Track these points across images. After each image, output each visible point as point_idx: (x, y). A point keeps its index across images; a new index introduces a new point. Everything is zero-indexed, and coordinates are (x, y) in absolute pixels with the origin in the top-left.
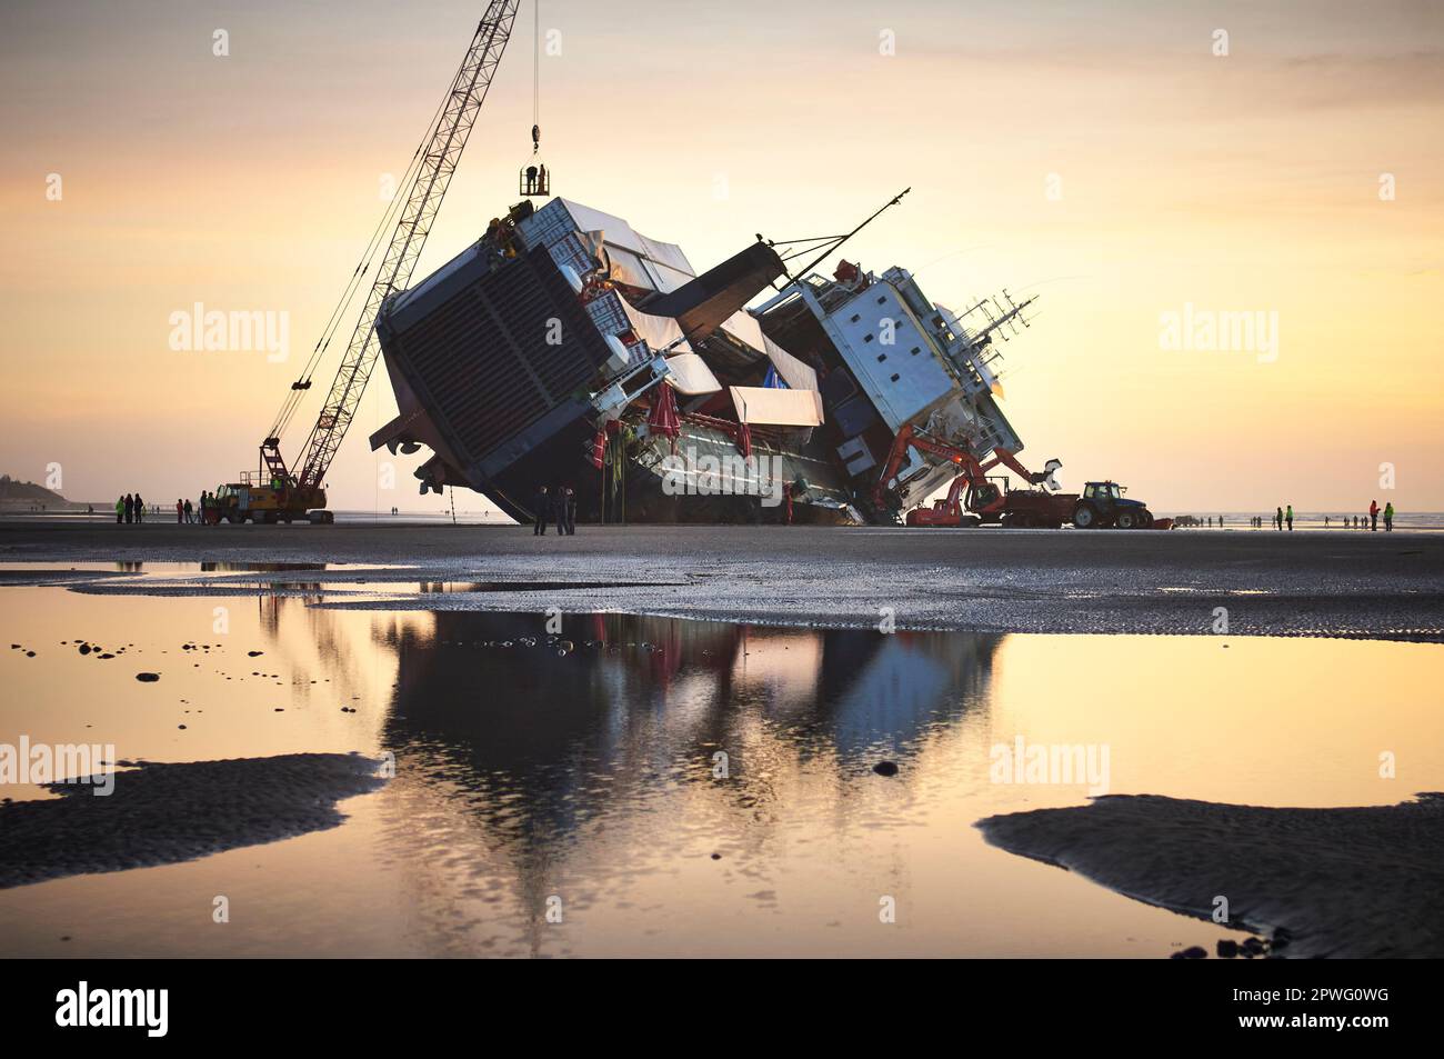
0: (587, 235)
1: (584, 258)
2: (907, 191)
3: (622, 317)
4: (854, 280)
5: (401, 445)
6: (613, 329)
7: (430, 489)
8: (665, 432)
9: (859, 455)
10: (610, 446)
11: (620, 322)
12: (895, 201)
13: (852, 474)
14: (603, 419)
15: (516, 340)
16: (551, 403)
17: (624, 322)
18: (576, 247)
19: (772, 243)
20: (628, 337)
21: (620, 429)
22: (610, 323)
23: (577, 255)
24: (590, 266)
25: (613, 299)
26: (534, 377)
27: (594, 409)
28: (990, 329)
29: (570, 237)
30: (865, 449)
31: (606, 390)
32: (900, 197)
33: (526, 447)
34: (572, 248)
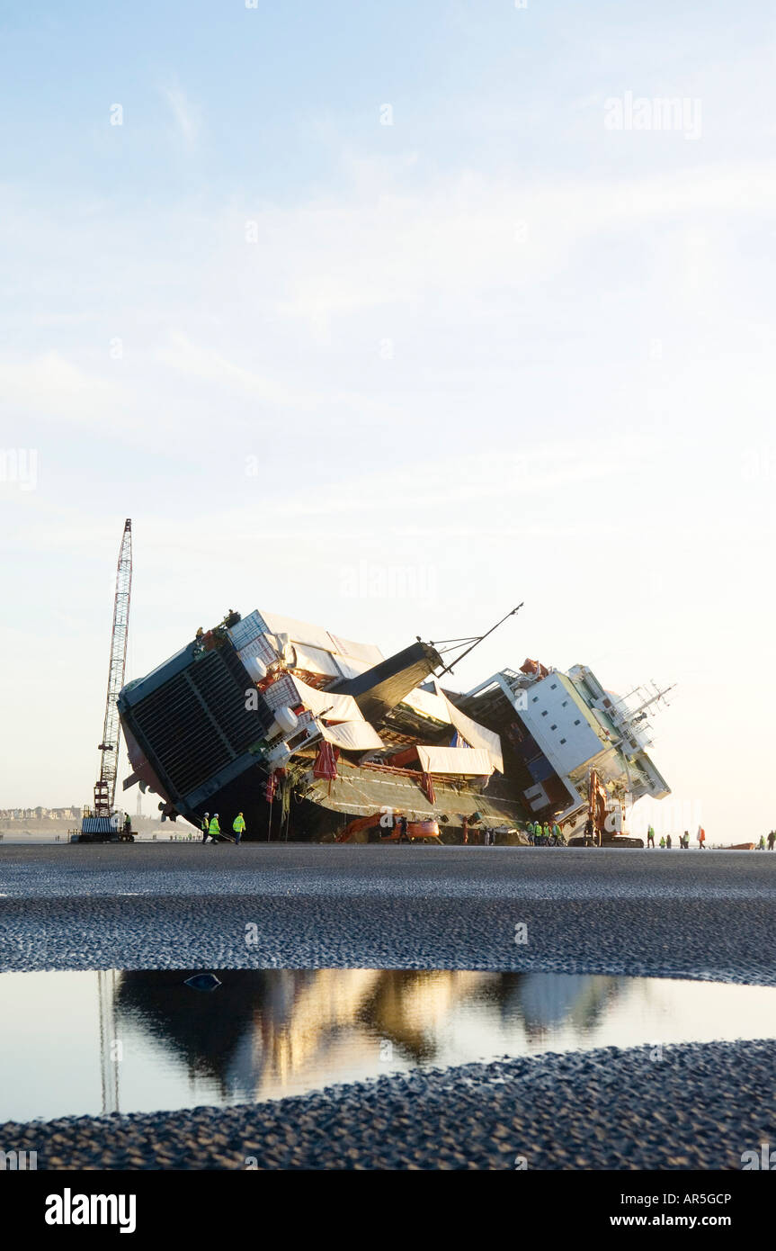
0: (276, 636)
1: (270, 652)
2: (522, 605)
3: (295, 694)
4: (534, 673)
5: (148, 787)
6: (289, 703)
7: (168, 818)
8: (324, 776)
9: (539, 796)
10: (279, 787)
11: (294, 698)
12: (513, 613)
13: (534, 809)
14: (273, 767)
15: (211, 710)
16: (234, 755)
17: (297, 698)
18: (265, 644)
19: (432, 643)
20: (298, 708)
21: (286, 774)
22: (286, 698)
23: (266, 650)
24: (275, 658)
25: (289, 680)
26: (223, 736)
27: (264, 759)
28: (643, 707)
29: (261, 638)
30: (543, 792)
31: (276, 746)
32: (517, 609)
33: (216, 787)
34: (263, 646)
